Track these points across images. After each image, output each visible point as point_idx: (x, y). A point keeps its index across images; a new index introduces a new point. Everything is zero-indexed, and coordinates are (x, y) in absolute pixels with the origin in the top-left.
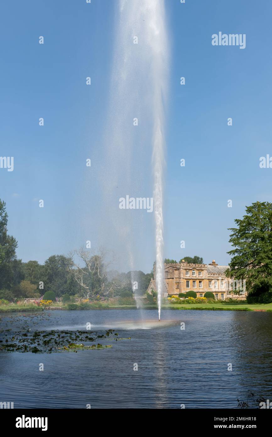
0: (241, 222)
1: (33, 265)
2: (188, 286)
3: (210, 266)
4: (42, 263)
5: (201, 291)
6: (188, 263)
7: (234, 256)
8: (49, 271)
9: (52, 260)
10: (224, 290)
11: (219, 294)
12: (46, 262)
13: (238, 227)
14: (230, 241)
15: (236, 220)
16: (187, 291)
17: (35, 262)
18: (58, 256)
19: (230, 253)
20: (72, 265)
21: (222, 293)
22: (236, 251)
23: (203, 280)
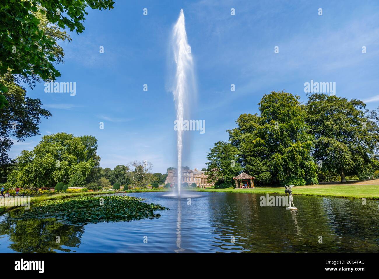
0: (213, 150)
1: (108, 170)
2: (184, 180)
3: (194, 171)
4: (112, 169)
5: (190, 182)
6: (185, 169)
7: (208, 165)
8: (116, 173)
9: (118, 167)
10: (200, 182)
11: (198, 184)
12: (115, 168)
13: (211, 152)
14: (207, 158)
15: (210, 149)
16: (184, 182)
17: (109, 169)
18: (121, 166)
19: (207, 163)
20: (128, 169)
21: (199, 183)
22: (209, 163)
23: (191, 177)
